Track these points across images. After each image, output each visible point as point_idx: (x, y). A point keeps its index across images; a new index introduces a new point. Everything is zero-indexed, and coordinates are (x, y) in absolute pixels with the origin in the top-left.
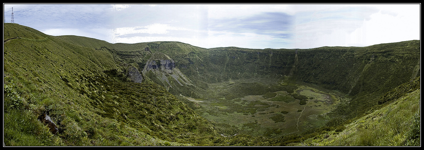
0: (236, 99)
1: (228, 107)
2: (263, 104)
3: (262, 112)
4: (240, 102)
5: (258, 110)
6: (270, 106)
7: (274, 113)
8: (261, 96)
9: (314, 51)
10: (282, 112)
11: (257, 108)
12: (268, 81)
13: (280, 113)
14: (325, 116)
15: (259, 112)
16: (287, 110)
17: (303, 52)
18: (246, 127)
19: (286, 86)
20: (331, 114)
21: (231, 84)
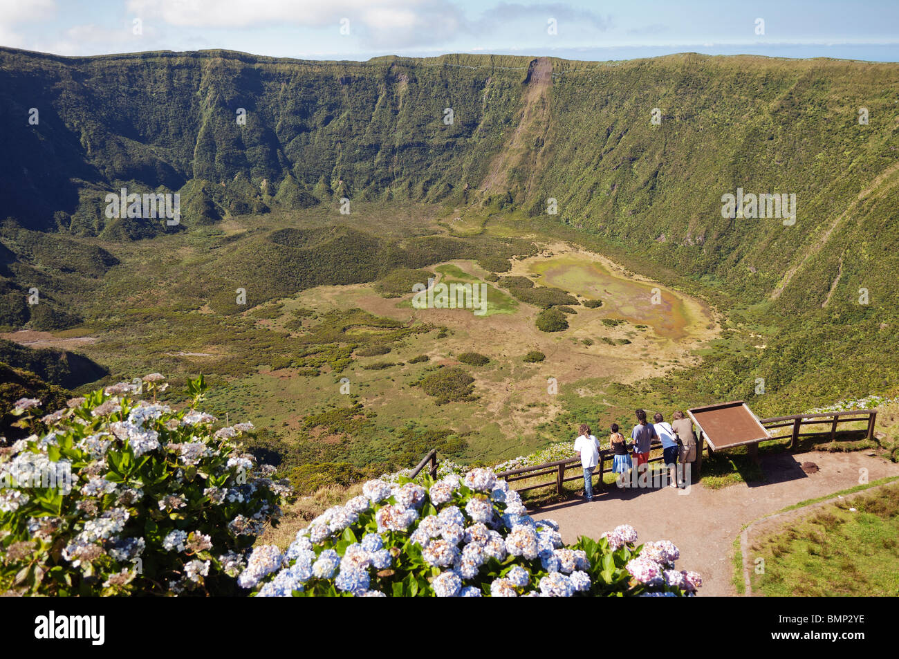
0: (258, 307)
1: (229, 347)
2: (383, 322)
3: (377, 360)
4: (283, 320)
5: (358, 351)
6: (409, 333)
7: (430, 363)
8: (369, 287)
9: (629, 73)
10: (464, 358)
11: (355, 343)
12: (395, 214)
13: (453, 363)
14: (645, 392)
15: (366, 361)
16: (483, 352)
17: (576, 79)
18: (317, 431)
19: (475, 236)
20: (671, 384)
21: (230, 239)
